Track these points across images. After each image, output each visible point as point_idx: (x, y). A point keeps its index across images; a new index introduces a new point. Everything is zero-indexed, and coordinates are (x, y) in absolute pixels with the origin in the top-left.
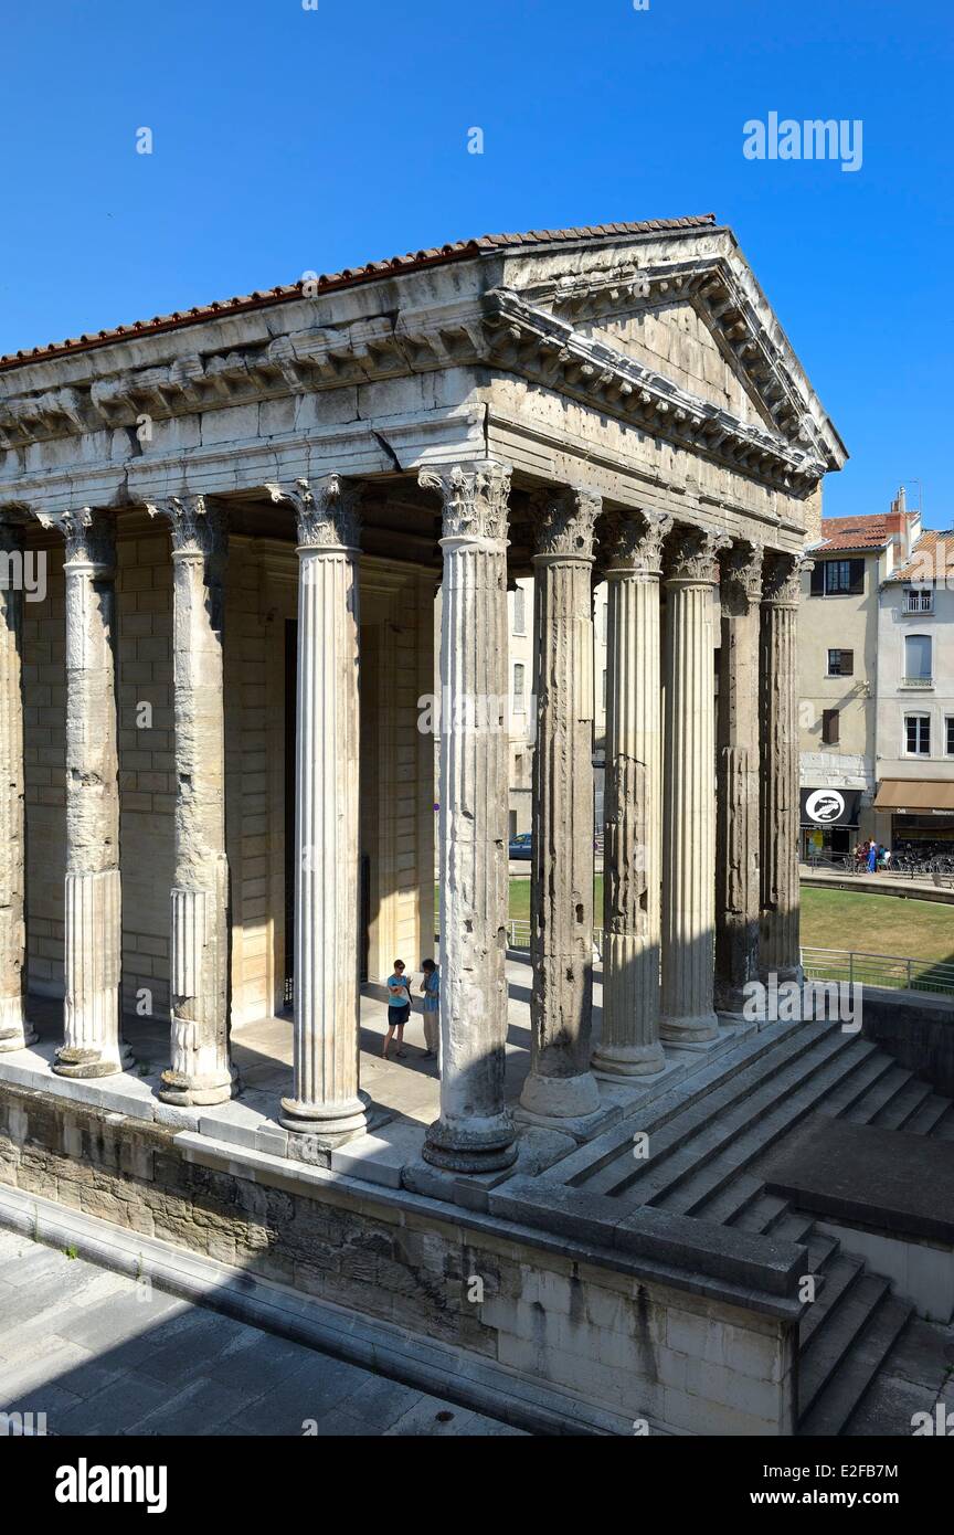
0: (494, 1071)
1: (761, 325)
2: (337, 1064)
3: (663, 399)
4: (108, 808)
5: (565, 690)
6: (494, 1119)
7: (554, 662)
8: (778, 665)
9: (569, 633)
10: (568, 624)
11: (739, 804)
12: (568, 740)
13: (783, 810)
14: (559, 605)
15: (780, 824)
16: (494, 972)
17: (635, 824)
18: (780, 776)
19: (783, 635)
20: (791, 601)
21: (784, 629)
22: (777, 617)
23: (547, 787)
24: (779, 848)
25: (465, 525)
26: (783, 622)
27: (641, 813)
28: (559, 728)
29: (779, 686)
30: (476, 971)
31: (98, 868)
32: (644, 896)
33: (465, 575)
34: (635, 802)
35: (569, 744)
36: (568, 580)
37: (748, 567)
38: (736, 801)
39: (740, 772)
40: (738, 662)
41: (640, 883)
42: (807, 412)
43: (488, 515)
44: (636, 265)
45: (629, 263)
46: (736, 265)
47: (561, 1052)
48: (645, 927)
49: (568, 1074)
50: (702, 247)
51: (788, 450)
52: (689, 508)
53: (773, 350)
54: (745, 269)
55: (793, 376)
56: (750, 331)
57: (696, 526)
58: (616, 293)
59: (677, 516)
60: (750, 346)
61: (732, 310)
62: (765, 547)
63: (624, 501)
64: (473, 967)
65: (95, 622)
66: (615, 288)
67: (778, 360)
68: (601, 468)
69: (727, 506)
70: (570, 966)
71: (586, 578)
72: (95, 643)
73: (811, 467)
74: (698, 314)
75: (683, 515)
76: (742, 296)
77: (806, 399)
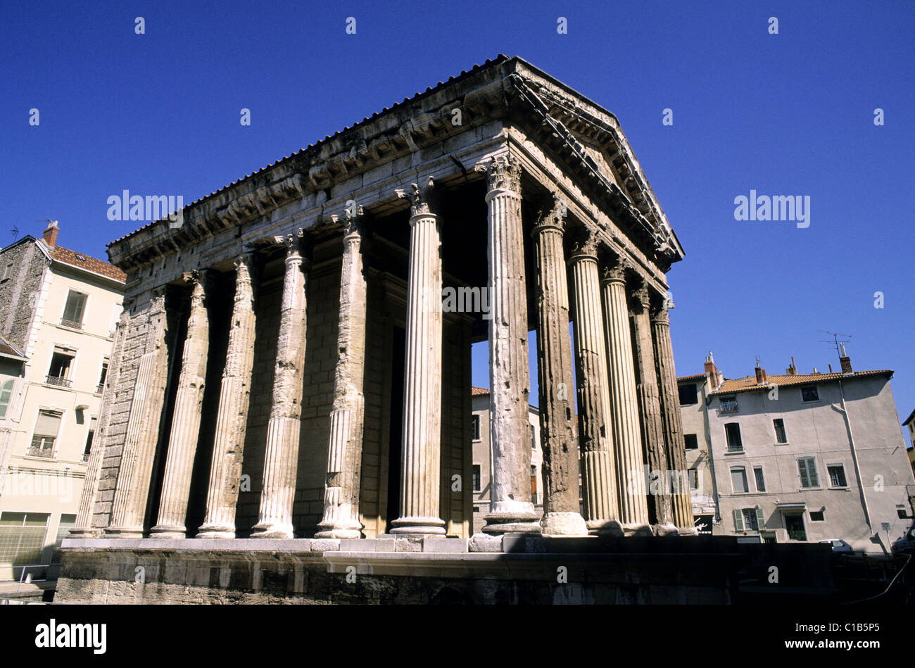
0: (525, 473)
1: (634, 168)
2: (427, 494)
3: (592, 171)
4: (297, 383)
5: (553, 291)
6: (523, 505)
7: (546, 277)
8: (661, 353)
9: (553, 263)
10: (553, 258)
11: (650, 415)
12: (556, 316)
13: (674, 433)
14: (547, 249)
15: (674, 441)
16: (523, 413)
17: (595, 386)
18: (670, 413)
20: (664, 321)
22: (658, 328)
23: (546, 342)
24: (675, 455)
25: (500, 184)
26: (662, 331)
27: (597, 380)
28: (551, 310)
29: (664, 364)
30: (512, 410)
31: (288, 415)
32: (603, 429)
33: (500, 207)
34: (594, 374)
35: (557, 318)
36: (551, 237)
37: (641, 290)
38: (648, 412)
39: (648, 397)
40: (641, 338)
41: (600, 420)
42: (662, 222)
43: (511, 180)
44: (574, 104)
45: (571, 102)
46: (619, 134)
47: (562, 496)
48: (605, 446)
49: (568, 510)
50: (604, 117)
51: (655, 233)
52: (608, 239)
53: (641, 183)
54: (624, 138)
55: (653, 201)
56: (629, 170)
57: (613, 250)
58: (566, 113)
59: (603, 239)
60: (631, 178)
61: (619, 158)
62: (648, 282)
63: (577, 215)
64: (511, 408)
65: (299, 286)
66: (565, 110)
67: (644, 190)
68: (564, 194)
69: (627, 250)
70: (565, 442)
71: (560, 239)
72: (298, 296)
73: (667, 249)
74: (604, 157)
75: (606, 241)
76: (624, 151)
77: (660, 215)
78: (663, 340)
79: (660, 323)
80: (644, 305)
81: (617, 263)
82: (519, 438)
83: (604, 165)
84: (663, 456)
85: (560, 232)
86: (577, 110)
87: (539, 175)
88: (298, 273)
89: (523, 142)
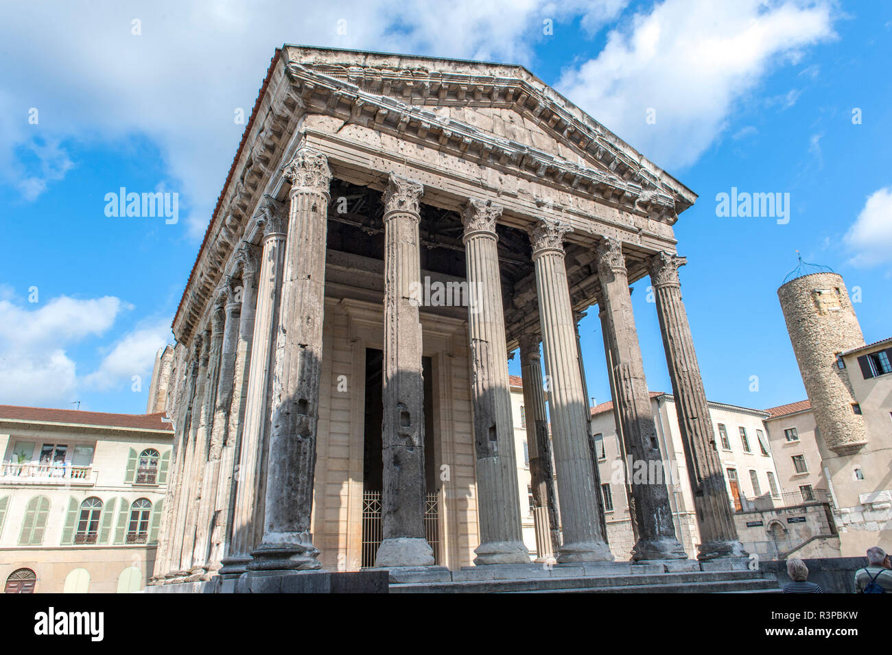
1: (571, 116)
3: (466, 136)
5: (393, 282)
6: (286, 535)
7: (388, 270)
8: (668, 322)
9: (395, 251)
11: (629, 401)
13: (693, 419)
15: (693, 429)
16: (294, 427)
17: (483, 379)
19: (668, 303)
20: (669, 281)
21: (668, 299)
26: (667, 296)
27: (486, 372)
29: (672, 335)
30: (280, 427)
32: (493, 429)
33: (293, 207)
34: (483, 366)
35: (395, 312)
36: (395, 223)
37: (608, 253)
38: (626, 399)
39: (625, 379)
41: (489, 420)
42: (641, 167)
43: (307, 175)
44: (427, 71)
45: (419, 70)
46: (535, 85)
47: (393, 518)
48: (495, 450)
49: (397, 535)
50: (497, 73)
51: (620, 182)
52: (524, 206)
53: (589, 130)
54: (544, 87)
55: (616, 145)
56: (564, 120)
57: (535, 217)
58: (411, 84)
59: (510, 208)
60: (569, 129)
61: (544, 110)
62: (623, 242)
63: (449, 191)
64: (279, 424)
65: (233, 331)
66: (409, 81)
67: (598, 137)
68: (422, 172)
69: (568, 212)
70: (396, 453)
71: (409, 223)
72: (231, 342)
73: (655, 197)
74: (523, 116)
75: (518, 209)
76: (548, 101)
77: (636, 159)
78: (669, 306)
79: (663, 286)
80: (614, 271)
81: (545, 230)
83: (522, 125)
84: (651, 451)
85: (407, 214)
86: (434, 75)
87: (366, 161)
88: (233, 319)
89: (336, 131)
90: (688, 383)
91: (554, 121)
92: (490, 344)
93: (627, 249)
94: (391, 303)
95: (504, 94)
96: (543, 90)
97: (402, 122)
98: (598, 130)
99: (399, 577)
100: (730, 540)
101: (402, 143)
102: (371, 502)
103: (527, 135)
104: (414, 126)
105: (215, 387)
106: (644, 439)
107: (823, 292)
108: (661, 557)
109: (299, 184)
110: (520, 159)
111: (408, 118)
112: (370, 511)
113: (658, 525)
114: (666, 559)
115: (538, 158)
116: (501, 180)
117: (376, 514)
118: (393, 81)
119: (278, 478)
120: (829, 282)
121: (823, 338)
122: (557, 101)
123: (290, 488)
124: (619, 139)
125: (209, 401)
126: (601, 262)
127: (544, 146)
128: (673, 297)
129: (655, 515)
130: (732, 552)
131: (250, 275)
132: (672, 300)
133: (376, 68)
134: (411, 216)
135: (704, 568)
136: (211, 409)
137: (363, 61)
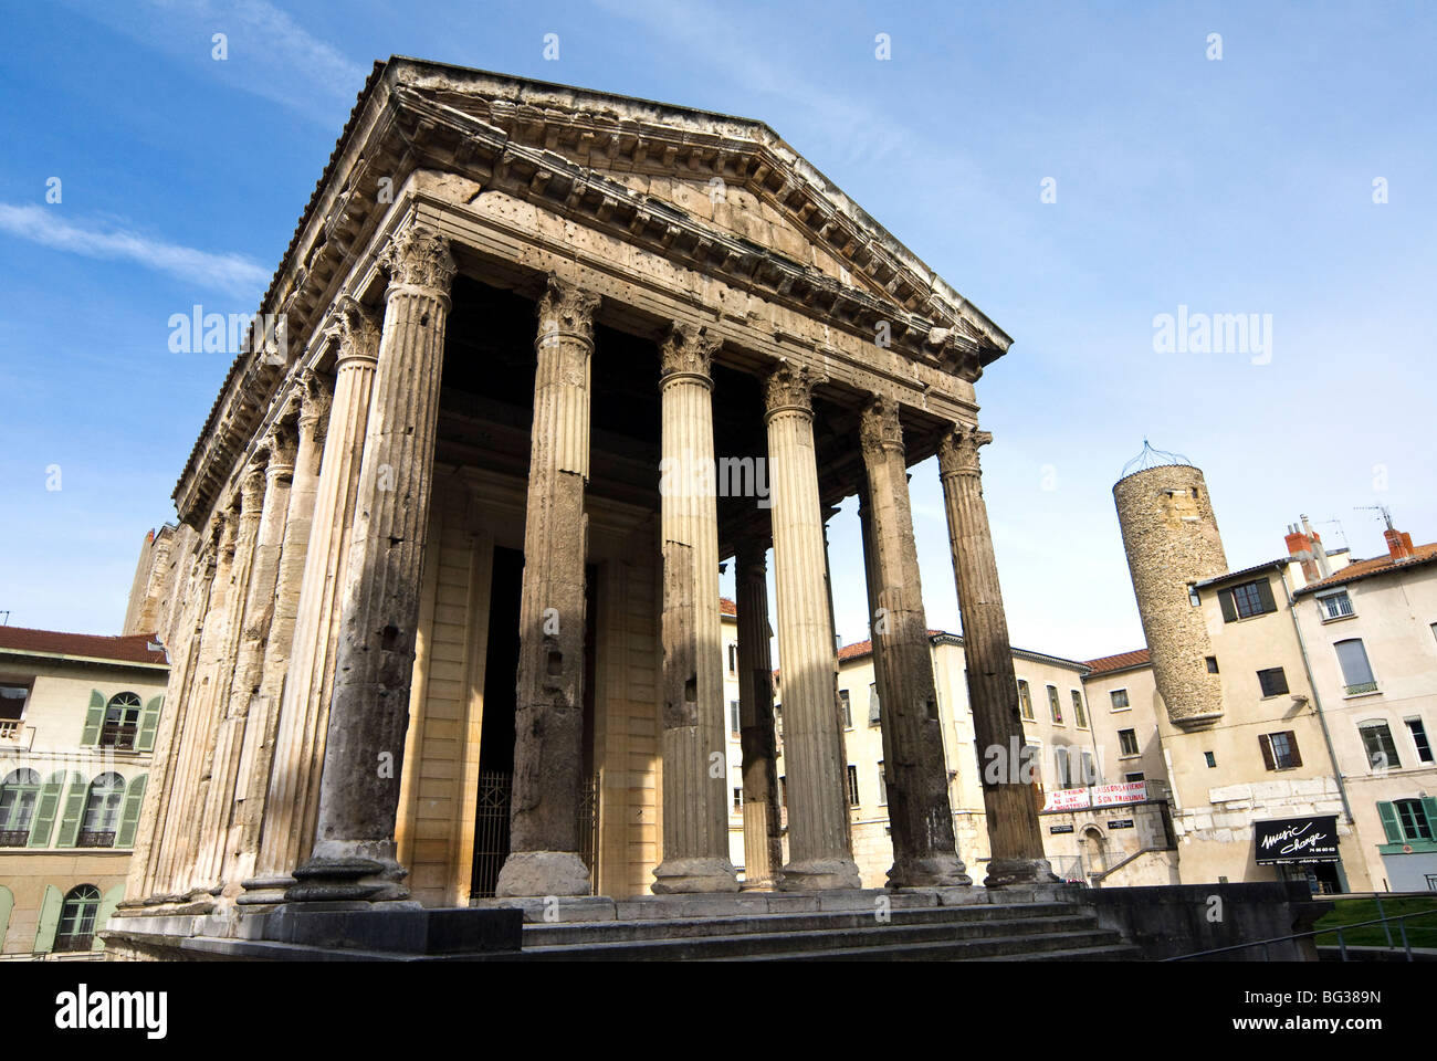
1: (834, 207)
3: (672, 224)
5: (546, 445)
6: (353, 844)
7: (540, 424)
9: (552, 396)
10: (552, 388)
12: (548, 489)
14: (545, 375)
16: (375, 672)
17: (681, 605)
18: (980, 639)
19: (962, 498)
20: (965, 467)
21: (963, 495)
26: (961, 487)
27: (685, 594)
30: (352, 669)
32: (691, 683)
33: (391, 316)
34: (681, 584)
35: (548, 492)
36: (554, 352)
40: (881, 506)
42: (933, 291)
43: (415, 267)
44: (616, 118)
45: (604, 114)
46: (782, 154)
47: (527, 820)
48: (694, 716)
49: (534, 847)
50: (725, 131)
51: (902, 313)
52: (757, 339)
53: (859, 230)
54: (795, 158)
55: (898, 256)
56: (823, 212)
57: (773, 357)
58: (591, 135)
59: (735, 340)
60: (830, 225)
61: (794, 193)
62: (901, 404)
63: (641, 307)
64: (350, 665)
65: (278, 508)
66: (588, 131)
67: (872, 241)
68: (602, 274)
69: (823, 352)
70: (539, 716)
71: (575, 353)
72: (273, 525)
73: (951, 338)
74: (760, 199)
75: (747, 343)
76: (800, 180)
77: (927, 279)
78: (964, 504)
79: (956, 473)
80: (885, 446)
81: (786, 378)
82: (354, 720)
83: (758, 213)
84: (926, 722)
85: (574, 340)
86: (627, 126)
87: (514, 251)
88: (279, 490)
89: (466, 199)
90: (986, 621)
91: (807, 210)
92: (695, 551)
93: (907, 414)
94: (540, 479)
95: (733, 163)
96: (794, 162)
97: (574, 193)
98: (873, 230)
99: (535, 913)
100: (1032, 857)
101: (571, 226)
102: (490, 790)
103: (765, 230)
104: (591, 201)
105: (243, 598)
106: (918, 704)
107: (1176, 493)
108: (933, 882)
109: (403, 280)
110: (754, 265)
111: (583, 189)
112: (489, 804)
113: (933, 834)
114: (941, 885)
115: (781, 267)
116: (722, 296)
117: (498, 810)
118: (562, 128)
119: (344, 754)
120: (1184, 480)
121: (1172, 560)
122: (813, 181)
123: (363, 769)
124: (903, 247)
125: (232, 620)
126: (867, 432)
127: (791, 249)
128: (971, 491)
129: (928, 820)
130: (1035, 876)
131: (311, 421)
132: (969, 496)
133: (537, 105)
134: (579, 342)
135: (995, 899)
136: (234, 634)
137: (516, 92)
